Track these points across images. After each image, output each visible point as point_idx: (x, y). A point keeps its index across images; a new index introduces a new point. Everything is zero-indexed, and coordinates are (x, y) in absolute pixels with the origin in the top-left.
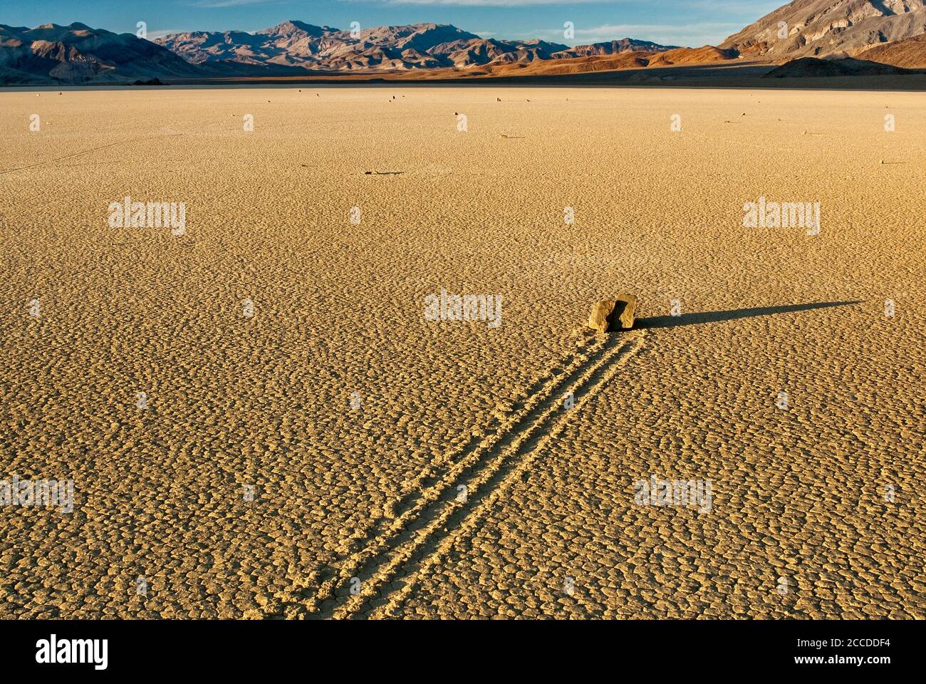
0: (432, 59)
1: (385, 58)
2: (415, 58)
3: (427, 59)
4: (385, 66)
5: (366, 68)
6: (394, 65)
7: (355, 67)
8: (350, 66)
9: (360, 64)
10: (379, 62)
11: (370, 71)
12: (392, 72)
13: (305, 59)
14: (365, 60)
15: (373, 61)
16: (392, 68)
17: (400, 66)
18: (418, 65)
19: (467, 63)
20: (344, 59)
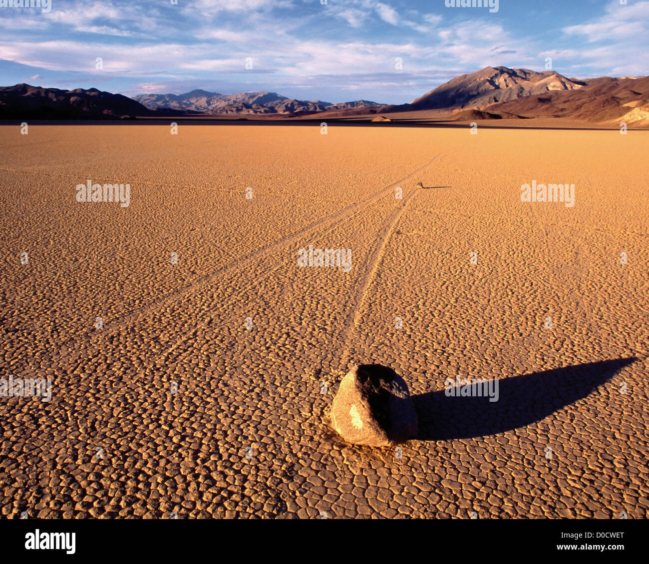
0: (267, 109)
1: (244, 108)
2: (259, 108)
3: (265, 109)
4: (244, 113)
5: (235, 113)
6: (248, 111)
7: (229, 112)
8: (227, 112)
9: (232, 111)
10: (242, 110)
11: (238, 115)
12: (248, 115)
13: (204, 108)
14: (234, 109)
15: (238, 110)
16: (247, 113)
17: (251, 112)
18: (260, 112)
19: (284, 111)
20: (224, 108)
